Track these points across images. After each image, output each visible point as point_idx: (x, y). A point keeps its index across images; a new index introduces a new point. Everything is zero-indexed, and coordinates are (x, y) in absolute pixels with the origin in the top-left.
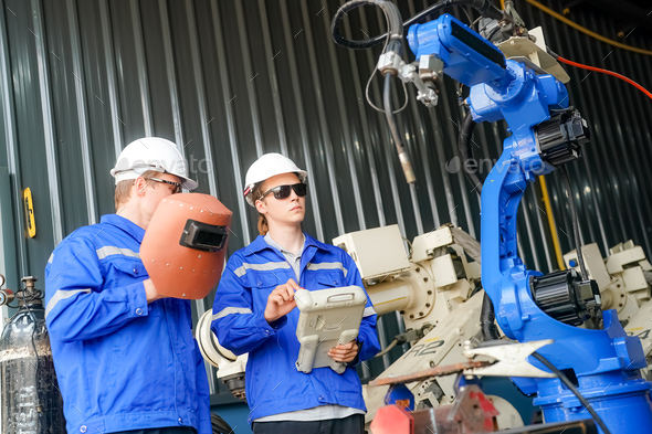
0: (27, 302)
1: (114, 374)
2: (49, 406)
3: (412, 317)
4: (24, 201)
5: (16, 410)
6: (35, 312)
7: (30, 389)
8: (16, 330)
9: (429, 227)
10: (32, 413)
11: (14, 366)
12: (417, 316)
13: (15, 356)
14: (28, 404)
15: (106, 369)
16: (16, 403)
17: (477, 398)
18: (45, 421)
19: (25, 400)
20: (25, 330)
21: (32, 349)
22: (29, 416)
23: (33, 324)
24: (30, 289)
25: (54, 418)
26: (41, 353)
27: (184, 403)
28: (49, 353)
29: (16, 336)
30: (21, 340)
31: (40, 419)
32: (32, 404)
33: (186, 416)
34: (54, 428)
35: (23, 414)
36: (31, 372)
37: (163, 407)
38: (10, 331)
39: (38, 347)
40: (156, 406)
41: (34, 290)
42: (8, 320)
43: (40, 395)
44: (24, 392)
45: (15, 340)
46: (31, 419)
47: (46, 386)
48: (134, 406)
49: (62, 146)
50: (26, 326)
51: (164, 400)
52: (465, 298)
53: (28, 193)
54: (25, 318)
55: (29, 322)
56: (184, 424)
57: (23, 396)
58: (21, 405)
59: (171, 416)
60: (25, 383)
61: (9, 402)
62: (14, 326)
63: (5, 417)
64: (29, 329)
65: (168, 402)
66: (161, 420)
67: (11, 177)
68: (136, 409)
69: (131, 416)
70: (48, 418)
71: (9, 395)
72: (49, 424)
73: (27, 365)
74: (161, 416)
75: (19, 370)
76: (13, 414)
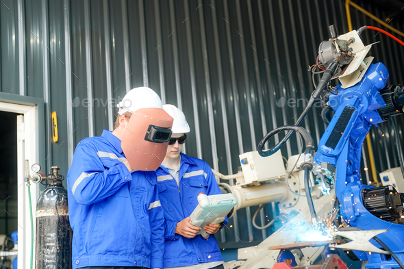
0: (54, 182)
1: (96, 231)
2: (64, 246)
3: (284, 206)
4: (51, 120)
5: (44, 247)
6: (58, 189)
7: (53, 235)
8: (46, 199)
9: (295, 152)
10: (54, 250)
11: (44, 221)
12: (288, 206)
13: (45, 214)
14: (51, 244)
15: (92, 227)
16: (45, 243)
17: (337, 262)
18: (61, 255)
19: (50, 242)
20: (52, 199)
21: (55, 211)
22: (52, 251)
23: (56, 196)
24: (55, 174)
25: (66, 253)
26: (61, 214)
27: (140, 252)
28: (65, 214)
29: (47, 202)
30: (49, 205)
31: (58, 254)
32: (54, 244)
33: (140, 260)
34: (66, 260)
35: (48, 250)
36: (54, 225)
37: (125, 254)
38: (42, 199)
39: (59, 210)
40: (121, 253)
41: (57, 175)
42: (42, 192)
43: (59, 239)
44: (49, 237)
45: (46, 205)
46: (53, 253)
47: (63, 234)
48: (107, 252)
49: (76, 87)
50: (52, 197)
51: (127, 250)
52: (318, 196)
53: (54, 115)
54: (52, 192)
55: (54, 195)
56: (138, 265)
57: (49, 239)
58: (48, 244)
59: (130, 260)
60: (50, 231)
61: (40, 242)
62: (45, 196)
63: (38, 251)
64: (54, 199)
65: (129, 251)
66: (123, 261)
67: (45, 104)
68: (109, 253)
69: (104, 257)
70: (63, 253)
71: (40, 237)
72: (63, 257)
73: (52, 220)
74: (124, 259)
75: (47, 223)
76: (42, 249)
